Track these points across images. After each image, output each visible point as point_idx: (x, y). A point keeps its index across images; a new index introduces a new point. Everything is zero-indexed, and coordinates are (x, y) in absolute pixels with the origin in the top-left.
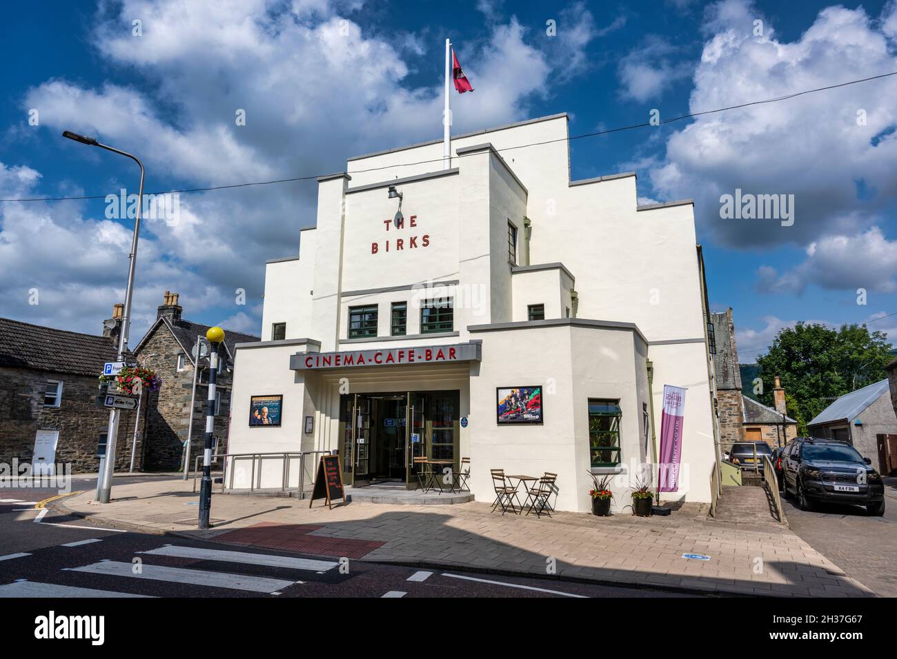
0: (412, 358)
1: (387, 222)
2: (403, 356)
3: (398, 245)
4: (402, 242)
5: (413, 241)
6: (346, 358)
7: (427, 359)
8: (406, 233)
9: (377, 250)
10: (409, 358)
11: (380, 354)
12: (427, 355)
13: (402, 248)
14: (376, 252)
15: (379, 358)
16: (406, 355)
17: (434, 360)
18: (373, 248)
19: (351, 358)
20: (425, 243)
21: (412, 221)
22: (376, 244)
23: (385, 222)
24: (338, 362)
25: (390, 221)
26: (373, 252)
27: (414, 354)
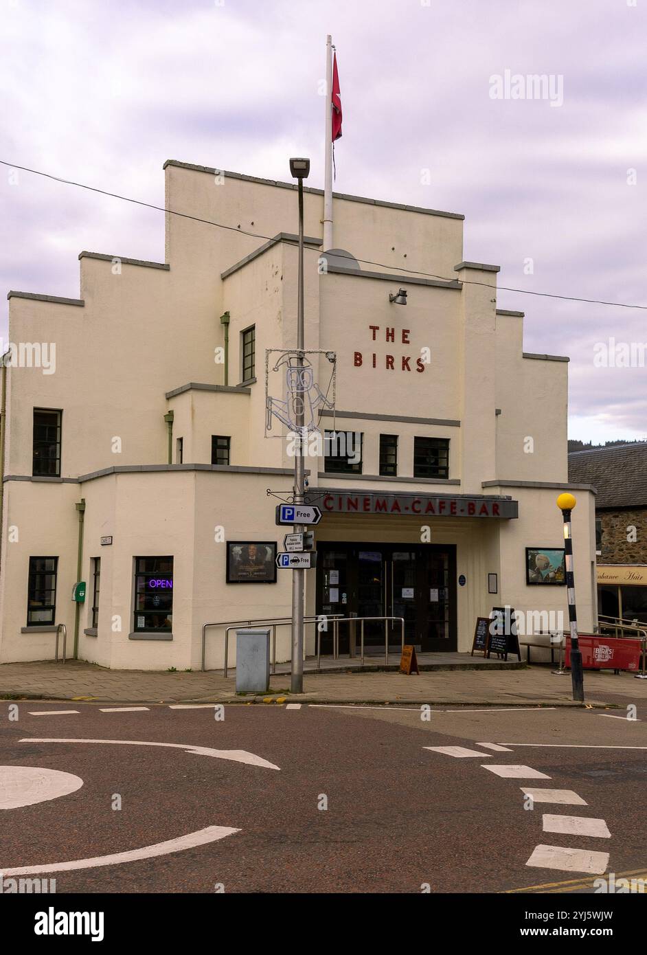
0: (454, 511)
1: (375, 328)
2: (444, 507)
3: (388, 363)
4: (393, 360)
5: (405, 362)
6: (378, 503)
7: (470, 514)
8: (398, 350)
9: (361, 362)
10: (452, 511)
11: (418, 502)
12: (469, 509)
13: (393, 368)
14: (360, 365)
15: (417, 507)
16: (447, 506)
17: (477, 515)
18: (356, 359)
19: (384, 504)
20: (420, 368)
21: (404, 336)
22: (360, 354)
23: (371, 327)
24: (368, 507)
25: (378, 328)
26: (356, 365)
27: (457, 506)
